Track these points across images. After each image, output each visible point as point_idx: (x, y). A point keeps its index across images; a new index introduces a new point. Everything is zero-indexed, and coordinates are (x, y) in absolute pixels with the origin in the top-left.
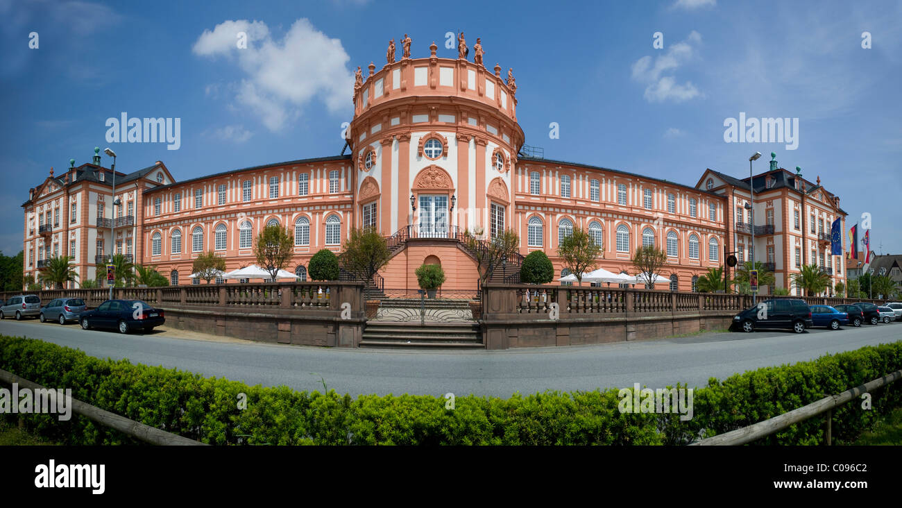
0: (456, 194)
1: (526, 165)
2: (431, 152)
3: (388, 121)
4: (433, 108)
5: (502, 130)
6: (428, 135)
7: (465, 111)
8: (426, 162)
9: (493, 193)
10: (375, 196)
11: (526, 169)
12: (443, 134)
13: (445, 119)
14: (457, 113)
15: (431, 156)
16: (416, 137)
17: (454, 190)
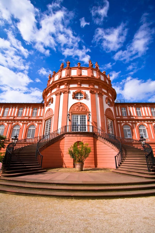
0: (91, 114)
1: (119, 105)
2: (78, 97)
3: (59, 87)
4: (79, 81)
5: (109, 91)
6: (77, 91)
7: (93, 83)
8: (75, 101)
9: (107, 114)
10: (51, 116)
11: (119, 107)
12: (84, 91)
13: (84, 86)
14: (90, 84)
15: (78, 99)
16: (72, 91)
17: (90, 112)
